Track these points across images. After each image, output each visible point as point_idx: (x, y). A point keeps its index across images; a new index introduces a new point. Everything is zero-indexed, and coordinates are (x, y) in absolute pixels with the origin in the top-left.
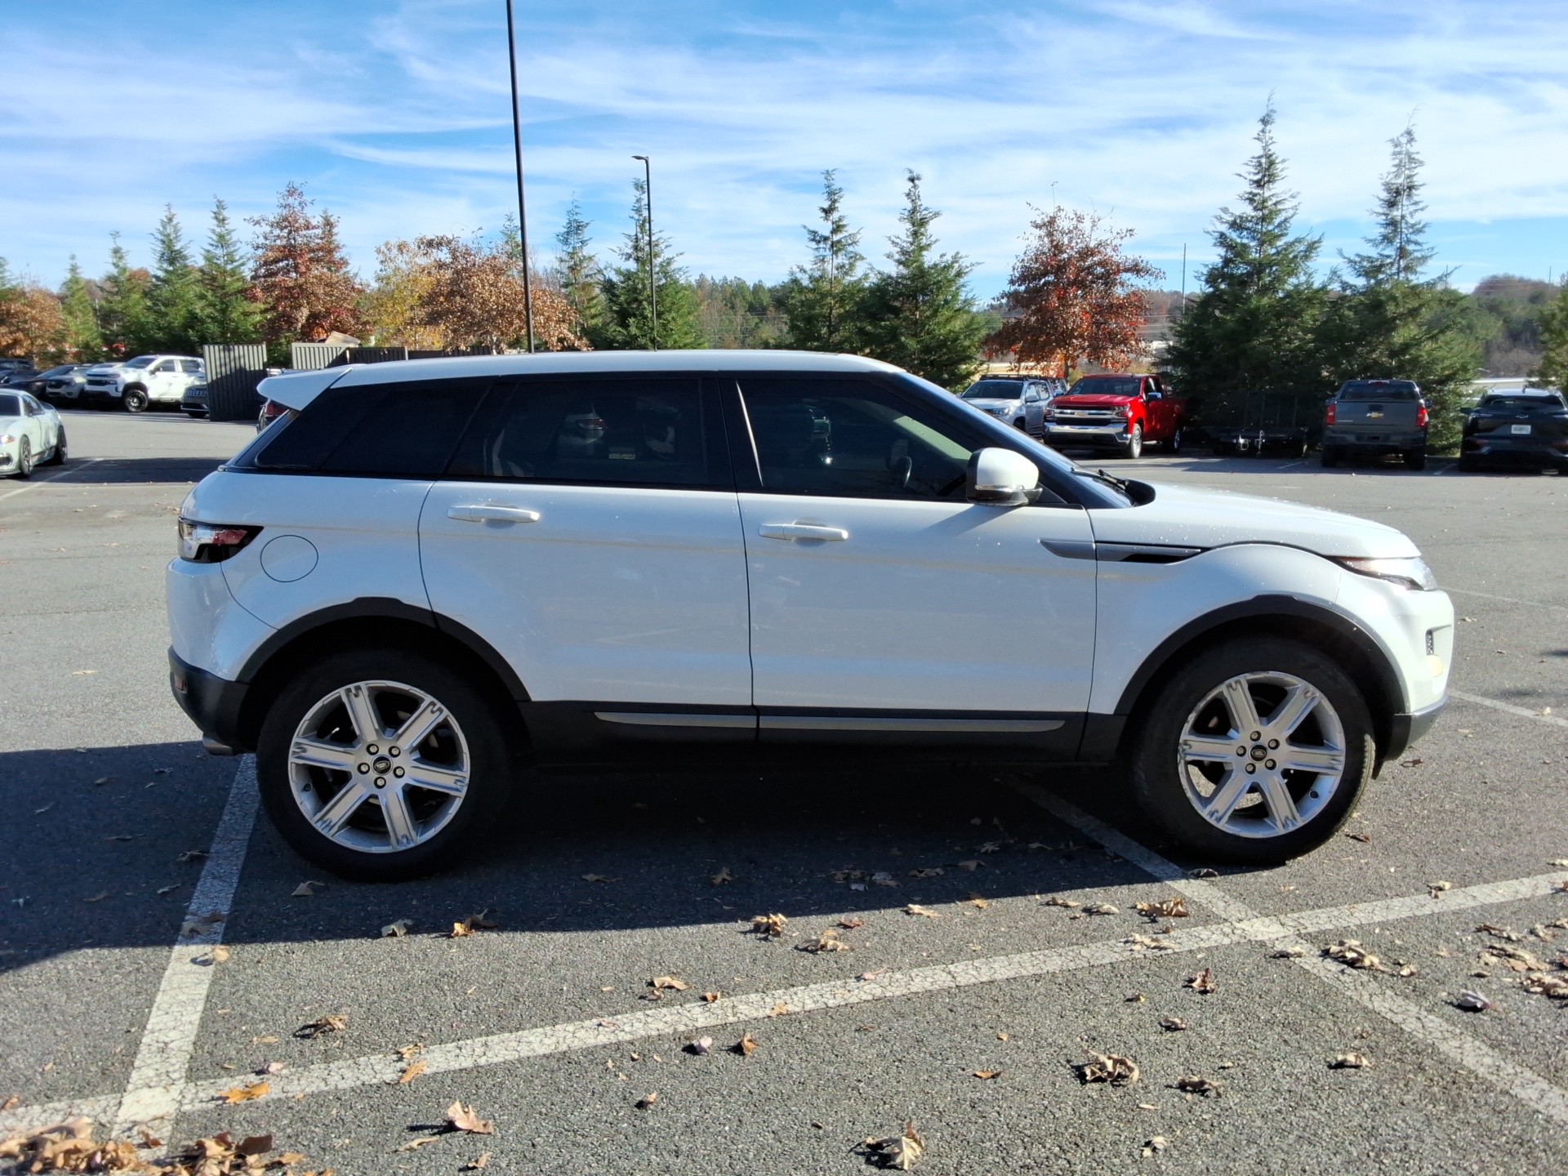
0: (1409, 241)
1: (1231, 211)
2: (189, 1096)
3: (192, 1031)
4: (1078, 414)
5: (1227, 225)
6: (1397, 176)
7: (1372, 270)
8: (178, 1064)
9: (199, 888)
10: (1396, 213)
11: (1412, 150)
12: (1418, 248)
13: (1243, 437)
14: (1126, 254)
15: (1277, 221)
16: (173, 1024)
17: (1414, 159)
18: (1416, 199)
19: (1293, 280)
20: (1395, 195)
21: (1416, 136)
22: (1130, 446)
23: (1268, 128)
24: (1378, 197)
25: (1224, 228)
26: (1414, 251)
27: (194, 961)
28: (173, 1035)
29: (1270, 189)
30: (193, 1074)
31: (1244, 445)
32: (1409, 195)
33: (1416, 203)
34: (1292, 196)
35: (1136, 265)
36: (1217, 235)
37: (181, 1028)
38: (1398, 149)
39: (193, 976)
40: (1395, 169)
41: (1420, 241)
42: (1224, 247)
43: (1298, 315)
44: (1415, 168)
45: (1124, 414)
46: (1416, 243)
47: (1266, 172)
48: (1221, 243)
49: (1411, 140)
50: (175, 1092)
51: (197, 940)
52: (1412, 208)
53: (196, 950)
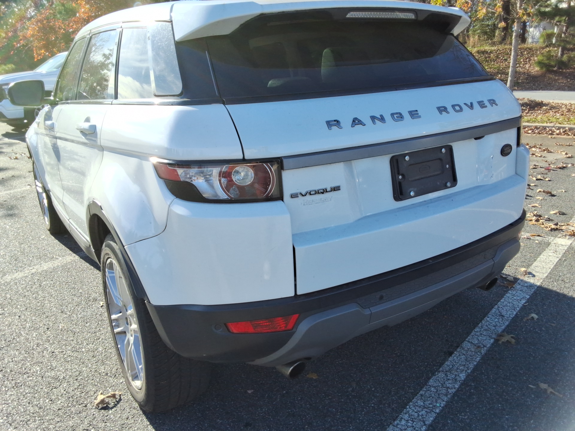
2: (551, 240)
3: (544, 253)
8: (552, 247)
9: (515, 313)
16: (550, 257)
27: (534, 276)
28: (551, 254)
30: (549, 244)
37: (547, 255)
39: (537, 270)
50: (555, 242)
51: (529, 284)
53: (531, 280)
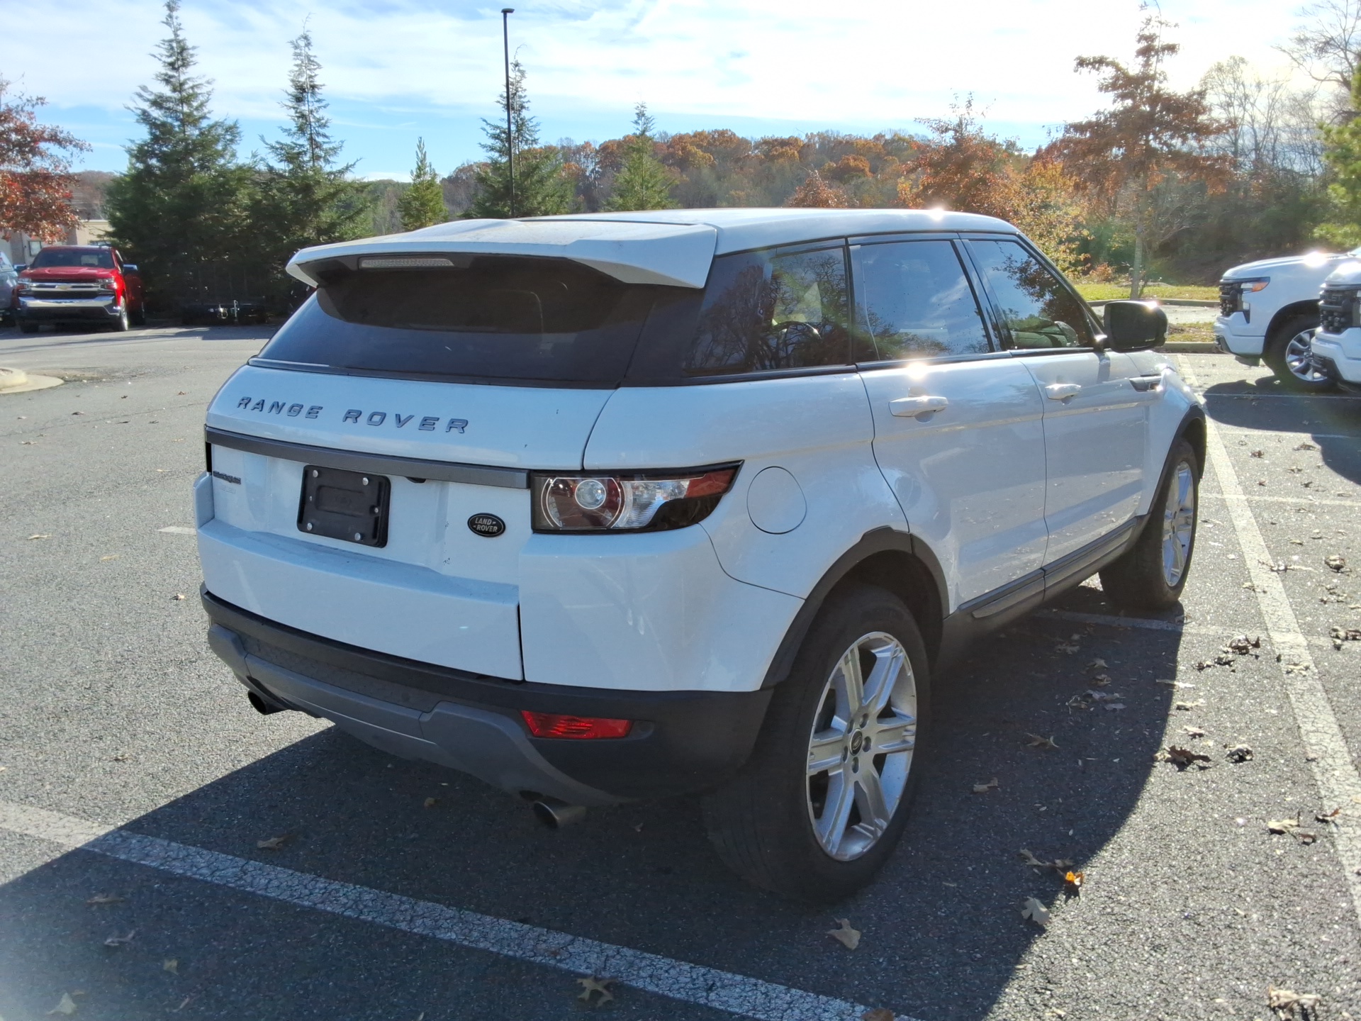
0: (318, 134)
1: (150, 89)
4: (59, 287)
5: (148, 103)
6: (300, 74)
7: (291, 156)
10: (304, 108)
11: (310, 53)
12: (326, 140)
13: (222, 307)
14: (41, 122)
15: (195, 104)
17: (313, 61)
18: (319, 97)
19: (222, 161)
20: (302, 92)
21: (312, 41)
22: (120, 318)
23: (175, 14)
24: (286, 92)
25: (146, 106)
26: (324, 142)
29: (184, 73)
31: (224, 315)
32: (313, 93)
33: (319, 101)
34: (208, 82)
35: (56, 135)
36: (139, 112)
38: (298, 51)
40: (297, 69)
41: (327, 134)
42: (147, 124)
43: (232, 193)
44: (315, 69)
45: (109, 286)
46: (325, 136)
47: (179, 55)
48: (144, 120)
49: (308, 45)
52: (317, 105)
